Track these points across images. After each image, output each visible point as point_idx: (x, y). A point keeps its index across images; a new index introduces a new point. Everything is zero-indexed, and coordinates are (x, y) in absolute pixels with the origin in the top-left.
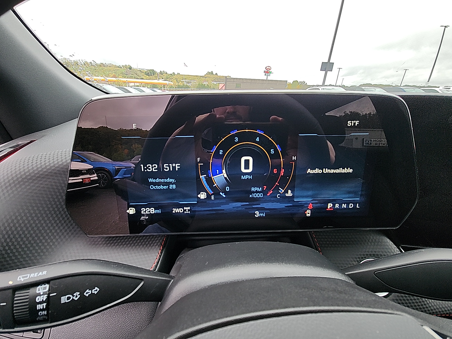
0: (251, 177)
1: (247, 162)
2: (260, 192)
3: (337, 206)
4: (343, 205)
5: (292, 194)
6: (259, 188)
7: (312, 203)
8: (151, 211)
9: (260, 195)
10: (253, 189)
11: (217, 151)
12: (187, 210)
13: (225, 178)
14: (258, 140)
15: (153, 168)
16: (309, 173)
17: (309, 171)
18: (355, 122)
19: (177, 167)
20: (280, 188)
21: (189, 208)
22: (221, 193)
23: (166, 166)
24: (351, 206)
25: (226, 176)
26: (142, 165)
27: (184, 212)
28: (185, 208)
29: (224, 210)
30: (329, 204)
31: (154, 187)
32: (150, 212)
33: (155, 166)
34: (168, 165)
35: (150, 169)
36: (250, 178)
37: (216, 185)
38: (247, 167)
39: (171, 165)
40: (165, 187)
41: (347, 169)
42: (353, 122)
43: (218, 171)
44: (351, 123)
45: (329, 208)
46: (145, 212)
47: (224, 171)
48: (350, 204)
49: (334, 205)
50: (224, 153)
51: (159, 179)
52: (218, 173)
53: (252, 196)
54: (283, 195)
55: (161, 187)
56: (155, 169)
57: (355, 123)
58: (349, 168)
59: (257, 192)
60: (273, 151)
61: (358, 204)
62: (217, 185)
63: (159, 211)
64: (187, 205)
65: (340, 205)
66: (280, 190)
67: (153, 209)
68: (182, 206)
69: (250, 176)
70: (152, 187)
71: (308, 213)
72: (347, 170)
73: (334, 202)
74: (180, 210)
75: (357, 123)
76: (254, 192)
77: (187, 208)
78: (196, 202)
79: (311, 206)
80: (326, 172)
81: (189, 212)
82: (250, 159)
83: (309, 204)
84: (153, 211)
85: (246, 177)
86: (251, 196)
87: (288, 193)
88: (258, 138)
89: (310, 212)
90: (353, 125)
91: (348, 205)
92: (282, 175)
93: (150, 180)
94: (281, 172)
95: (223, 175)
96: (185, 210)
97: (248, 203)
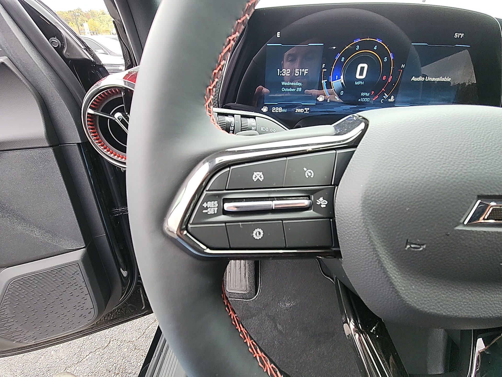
1: (362, 68)
2: (367, 97)
5: (394, 100)
6: (368, 94)
8: (280, 110)
9: (367, 100)
10: (363, 94)
11: (340, 58)
12: (307, 111)
13: (342, 83)
14: (376, 49)
15: (287, 73)
16: (413, 80)
17: (414, 79)
20: (385, 94)
21: (308, 109)
23: (297, 71)
25: (343, 81)
26: (279, 70)
28: (305, 109)
29: (335, 112)
31: (285, 90)
32: (278, 111)
34: (298, 70)
35: (284, 74)
36: (362, 84)
38: (361, 74)
39: (301, 70)
40: (293, 90)
41: (447, 77)
42: (459, 34)
43: (337, 76)
44: (458, 35)
46: (275, 110)
47: (342, 77)
50: (345, 60)
51: (290, 82)
52: (337, 79)
53: (360, 100)
54: (387, 100)
55: (291, 90)
56: (288, 74)
57: (460, 36)
59: (365, 97)
60: (386, 59)
62: (334, 89)
63: (285, 111)
64: (307, 106)
66: (385, 95)
67: (281, 108)
68: (304, 107)
69: (362, 82)
70: (283, 89)
72: (446, 79)
74: (301, 110)
75: (462, 35)
76: (363, 97)
77: (307, 109)
78: (315, 104)
80: (428, 80)
81: (308, 113)
82: (366, 66)
84: (281, 110)
85: (358, 83)
87: (390, 98)
88: (376, 46)
90: (458, 37)
92: (389, 81)
94: (389, 79)
95: (341, 81)
96: (305, 111)
97: (356, 106)
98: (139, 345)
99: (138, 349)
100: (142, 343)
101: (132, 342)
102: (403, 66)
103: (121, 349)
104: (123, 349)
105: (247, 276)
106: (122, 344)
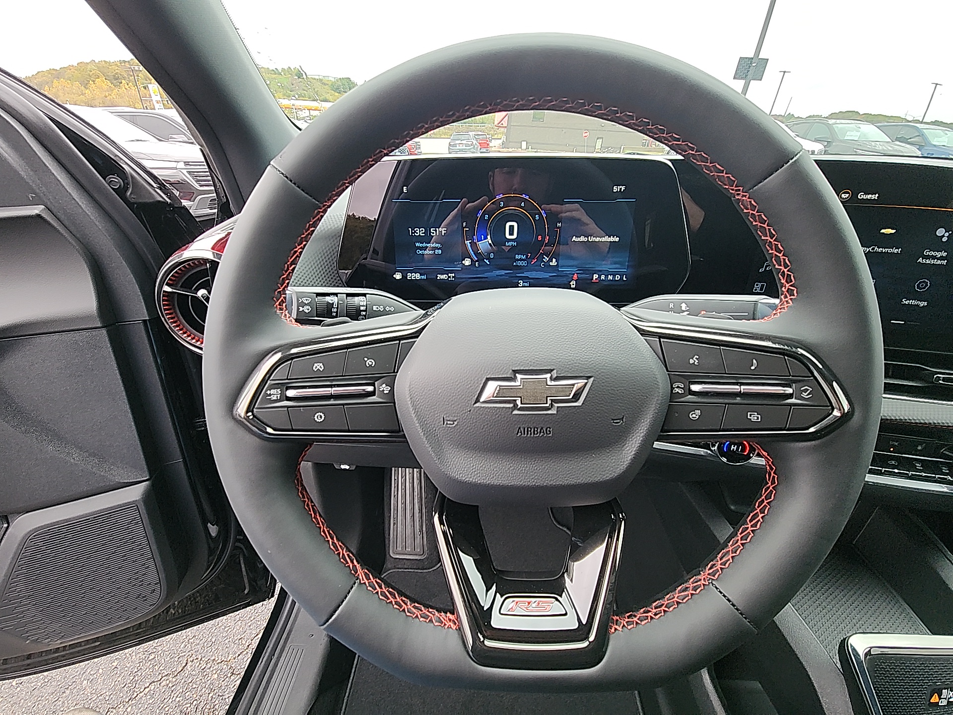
0: (516, 244)
1: (512, 227)
2: (524, 260)
3: (603, 277)
4: (609, 276)
5: (556, 263)
6: (523, 256)
7: (577, 274)
8: (417, 276)
9: (524, 263)
10: (517, 257)
12: (451, 277)
13: (490, 244)
14: (523, 205)
15: (421, 232)
16: (574, 240)
17: (574, 239)
18: (621, 187)
19: (443, 232)
20: (544, 256)
21: (453, 275)
22: (485, 260)
23: (433, 230)
24: (618, 277)
25: (490, 242)
26: (410, 229)
27: (448, 279)
28: (449, 275)
29: (487, 278)
30: (595, 275)
31: (420, 252)
32: (415, 277)
33: (422, 230)
34: (434, 229)
35: (417, 233)
37: (480, 251)
38: (511, 233)
39: (437, 229)
40: (431, 252)
41: (613, 237)
42: (619, 187)
43: (482, 236)
44: (617, 188)
45: (594, 279)
46: (411, 277)
47: (489, 237)
48: (617, 276)
49: (600, 277)
50: (489, 218)
51: (425, 243)
52: (483, 239)
54: (548, 264)
55: (428, 252)
56: (422, 233)
57: (621, 189)
58: (615, 237)
59: (521, 260)
60: (538, 218)
61: (625, 276)
63: (424, 277)
64: (451, 272)
65: (606, 276)
66: (544, 258)
67: (419, 274)
68: (447, 272)
70: (419, 252)
71: (573, 284)
73: (600, 273)
74: (444, 277)
75: (623, 188)
76: (518, 260)
77: (451, 275)
78: (460, 269)
79: (575, 276)
80: (591, 240)
81: (453, 279)
82: (515, 224)
83: (574, 274)
84: (419, 276)
85: (510, 243)
86: (515, 264)
87: (552, 262)
88: (524, 203)
89: (575, 283)
90: (618, 191)
91: (614, 276)
92: (547, 242)
93: (417, 244)
94: (546, 239)
95: (488, 241)
96: (449, 277)
97: (512, 272)
98: (239, 667)
99: (237, 673)
100: (245, 664)
101: (226, 663)
102: (559, 225)
103: (207, 676)
104: (210, 675)
105: (424, 529)
106: (209, 666)
